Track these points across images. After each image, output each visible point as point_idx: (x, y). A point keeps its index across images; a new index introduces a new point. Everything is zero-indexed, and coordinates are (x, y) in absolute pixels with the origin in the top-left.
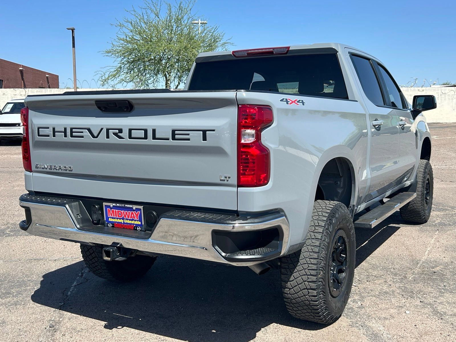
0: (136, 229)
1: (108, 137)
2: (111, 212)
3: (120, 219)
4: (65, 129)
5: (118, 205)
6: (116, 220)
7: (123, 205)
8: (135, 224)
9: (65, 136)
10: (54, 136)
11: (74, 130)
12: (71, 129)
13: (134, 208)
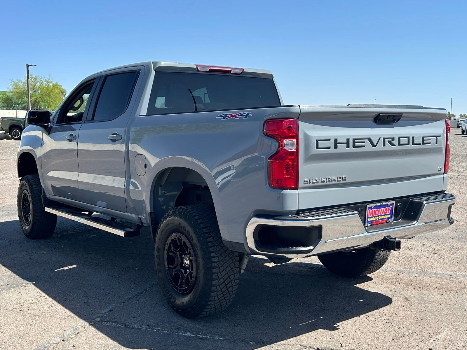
0: (388, 222)
1: (384, 145)
2: (371, 213)
3: (376, 217)
4: (348, 140)
5: (378, 204)
6: (373, 219)
7: (382, 204)
8: (386, 218)
9: (348, 147)
10: (336, 147)
11: (356, 141)
12: (354, 140)
13: (389, 204)
